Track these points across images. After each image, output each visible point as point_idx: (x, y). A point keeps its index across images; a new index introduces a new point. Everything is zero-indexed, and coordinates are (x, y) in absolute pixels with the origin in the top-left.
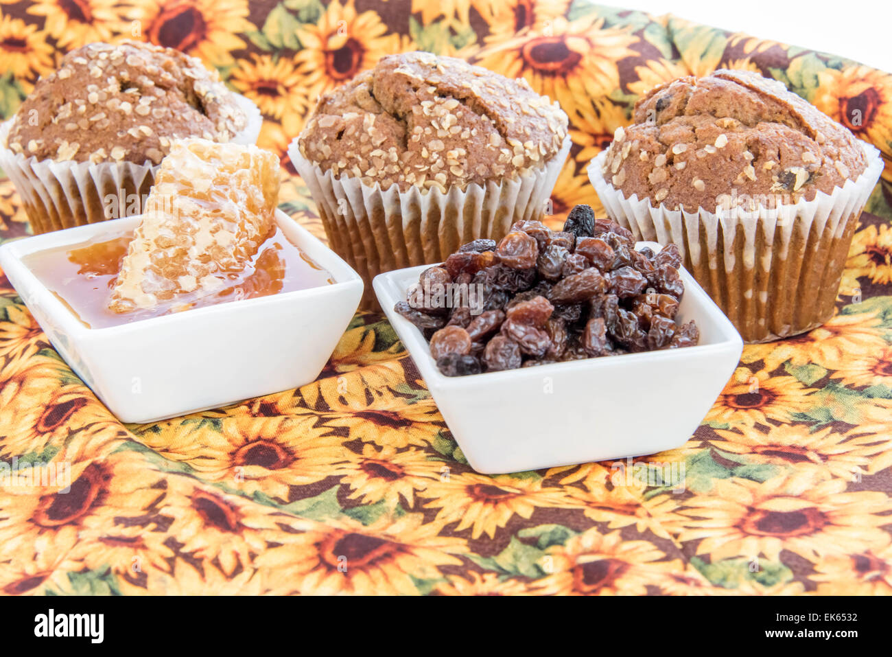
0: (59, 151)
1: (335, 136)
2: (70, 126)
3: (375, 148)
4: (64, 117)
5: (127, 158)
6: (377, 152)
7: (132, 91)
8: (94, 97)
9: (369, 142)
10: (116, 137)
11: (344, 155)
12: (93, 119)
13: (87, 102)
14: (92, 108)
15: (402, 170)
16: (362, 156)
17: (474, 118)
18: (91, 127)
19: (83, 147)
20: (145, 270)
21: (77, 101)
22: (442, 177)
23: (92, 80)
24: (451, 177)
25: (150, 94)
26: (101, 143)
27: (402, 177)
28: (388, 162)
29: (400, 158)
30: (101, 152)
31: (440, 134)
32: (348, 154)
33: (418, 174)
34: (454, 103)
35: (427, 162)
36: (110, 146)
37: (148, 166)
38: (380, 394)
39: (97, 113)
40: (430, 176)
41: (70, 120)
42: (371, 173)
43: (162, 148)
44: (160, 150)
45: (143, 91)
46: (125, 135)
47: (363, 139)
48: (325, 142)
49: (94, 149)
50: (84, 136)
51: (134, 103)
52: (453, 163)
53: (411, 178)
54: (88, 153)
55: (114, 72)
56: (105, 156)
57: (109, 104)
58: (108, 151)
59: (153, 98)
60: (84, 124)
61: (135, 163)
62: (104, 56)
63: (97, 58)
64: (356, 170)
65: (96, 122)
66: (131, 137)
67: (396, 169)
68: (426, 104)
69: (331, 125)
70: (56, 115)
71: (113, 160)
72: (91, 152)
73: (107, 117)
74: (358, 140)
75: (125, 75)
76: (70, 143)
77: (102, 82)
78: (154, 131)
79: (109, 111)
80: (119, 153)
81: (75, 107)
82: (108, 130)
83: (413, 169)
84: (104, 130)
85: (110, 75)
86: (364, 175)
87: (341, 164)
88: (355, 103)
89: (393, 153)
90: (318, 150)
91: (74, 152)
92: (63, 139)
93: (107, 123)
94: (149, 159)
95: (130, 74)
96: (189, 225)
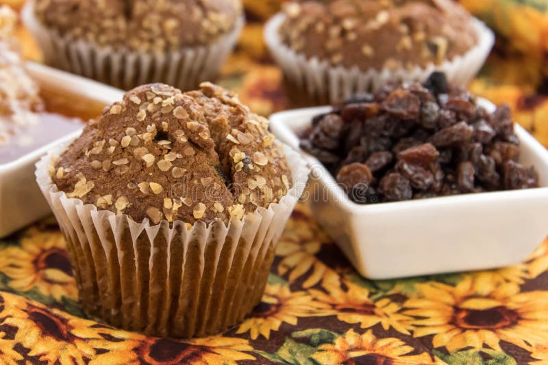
0: (76, 185)
2: (96, 163)
5: (126, 211)
7: (165, 143)
8: (127, 141)
10: (126, 187)
12: (115, 163)
13: (119, 144)
14: (120, 151)
18: (111, 170)
19: (96, 187)
21: (111, 140)
25: (179, 151)
26: (113, 189)
30: (108, 198)
36: (118, 194)
37: (146, 224)
39: (122, 157)
43: (164, 209)
44: (161, 210)
45: (174, 146)
46: (134, 187)
49: (104, 192)
50: (102, 177)
51: (159, 157)
54: (98, 195)
55: (158, 119)
56: (110, 203)
57: (136, 151)
58: (115, 198)
59: (178, 156)
60: (106, 165)
61: (134, 219)
62: (157, 100)
63: (152, 101)
65: (117, 166)
66: (139, 191)
71: (115, 211)
72: (102, 196)
73: (128, 165)
75: (165, 125)
76: (87, 180)
77: (141, 127)
78: (165, 190)
79: (134, 157)
80: (122, 204)
81: (107, 145)
82: (124, 177)
84: (120, 176)
85: (152, 121)
91: (88, 191)
92: (84, 175)
93: (126, 170)
94: (148, 217)
95: (170, 125)
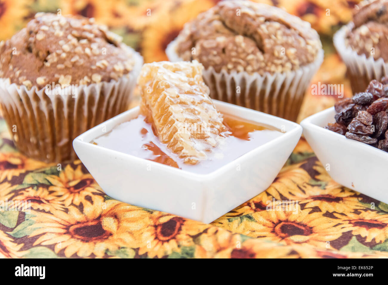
0: (60, 81)
1: (220, 51)
2: (60, 66)
3: (248, 54)
4: (52, 62)
5: (102, 80)
6: (251, 57)
7: (84, 41)
8: (66, 47)
9: (244, 51)
10: (91, 70)
11: (230, 61)
12: (72, 60)
13: (64, 51)
14: (69, 54)
15: (266, 65)
16: (243, 59)
17: (288, 31)
18: (74, 65)
19: (73, 77)
20: (190, 138)
21: (57, 51)
22: (288, 65)
23: (58, 38)
24: (293, 65)
25: (94, 42)
26: (83, 74)
27: (268, 69)
28: (258, 61)
29: (265, 58)
30: (86, 79)
31: (279, 42)
32: (234, 60)
33: (276, 65)
34: (277, 25)
35: (279, 58)
36: (90, 74)
38: (305, 187)
39: (72, 57)
40: (283, 65)
41: (58, 63)
42: (249, 68)
45: (90, 41)
46: (95, 67)
47: (240, 50)
48: (215, 56)
49: (81, 77)
50: (71, 71)
51: (90, 48)
52: (291, 57)
53: (273, 68)
54: (78, 80)
55: (68, 32)
56: (89, 81)
57: (76, 50)
58: (90, 78)
59: (97, 44)
60: (68, 64)
61: (107, 82)
64: (240, 68)
65: (75, 62)
66: (99, 68)
67: (263, 65)
68: (263, 27)
69: (214, 45)
70: (46, 61)
71: (95, 82)
72: (80, 79)
73: (80, 58)
74: (237, 51)
75: (75, 33)
76: (65, 76)
77: (65, 39)
78: (108, 62)
79: (79, 54)
80: (97, 78)
81: (58, 55)
82: (84, 65)
83: (273, 63)
84: (82, 66)
86: (245, 70)
87: (230, 66)
88: (217, 32)
89: (259, 55)
90: (210, 61)
91: (70, 81)
92: (60, 74)
93: (82, 62)
94: (113, 79)
95: (78, 32)
96: (195, 110)
